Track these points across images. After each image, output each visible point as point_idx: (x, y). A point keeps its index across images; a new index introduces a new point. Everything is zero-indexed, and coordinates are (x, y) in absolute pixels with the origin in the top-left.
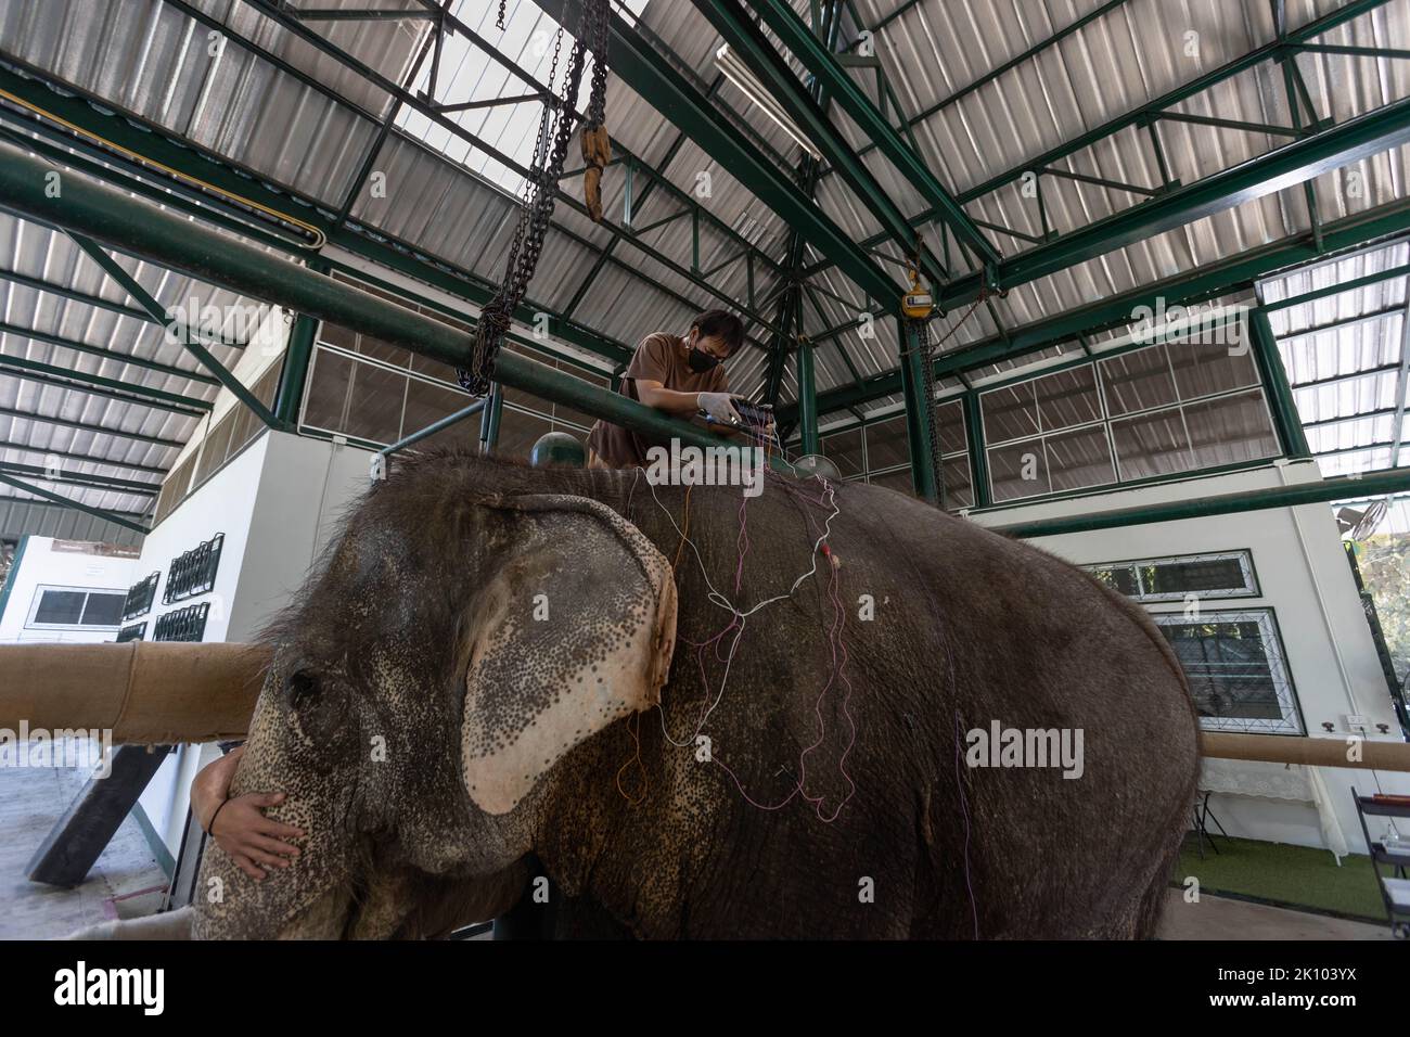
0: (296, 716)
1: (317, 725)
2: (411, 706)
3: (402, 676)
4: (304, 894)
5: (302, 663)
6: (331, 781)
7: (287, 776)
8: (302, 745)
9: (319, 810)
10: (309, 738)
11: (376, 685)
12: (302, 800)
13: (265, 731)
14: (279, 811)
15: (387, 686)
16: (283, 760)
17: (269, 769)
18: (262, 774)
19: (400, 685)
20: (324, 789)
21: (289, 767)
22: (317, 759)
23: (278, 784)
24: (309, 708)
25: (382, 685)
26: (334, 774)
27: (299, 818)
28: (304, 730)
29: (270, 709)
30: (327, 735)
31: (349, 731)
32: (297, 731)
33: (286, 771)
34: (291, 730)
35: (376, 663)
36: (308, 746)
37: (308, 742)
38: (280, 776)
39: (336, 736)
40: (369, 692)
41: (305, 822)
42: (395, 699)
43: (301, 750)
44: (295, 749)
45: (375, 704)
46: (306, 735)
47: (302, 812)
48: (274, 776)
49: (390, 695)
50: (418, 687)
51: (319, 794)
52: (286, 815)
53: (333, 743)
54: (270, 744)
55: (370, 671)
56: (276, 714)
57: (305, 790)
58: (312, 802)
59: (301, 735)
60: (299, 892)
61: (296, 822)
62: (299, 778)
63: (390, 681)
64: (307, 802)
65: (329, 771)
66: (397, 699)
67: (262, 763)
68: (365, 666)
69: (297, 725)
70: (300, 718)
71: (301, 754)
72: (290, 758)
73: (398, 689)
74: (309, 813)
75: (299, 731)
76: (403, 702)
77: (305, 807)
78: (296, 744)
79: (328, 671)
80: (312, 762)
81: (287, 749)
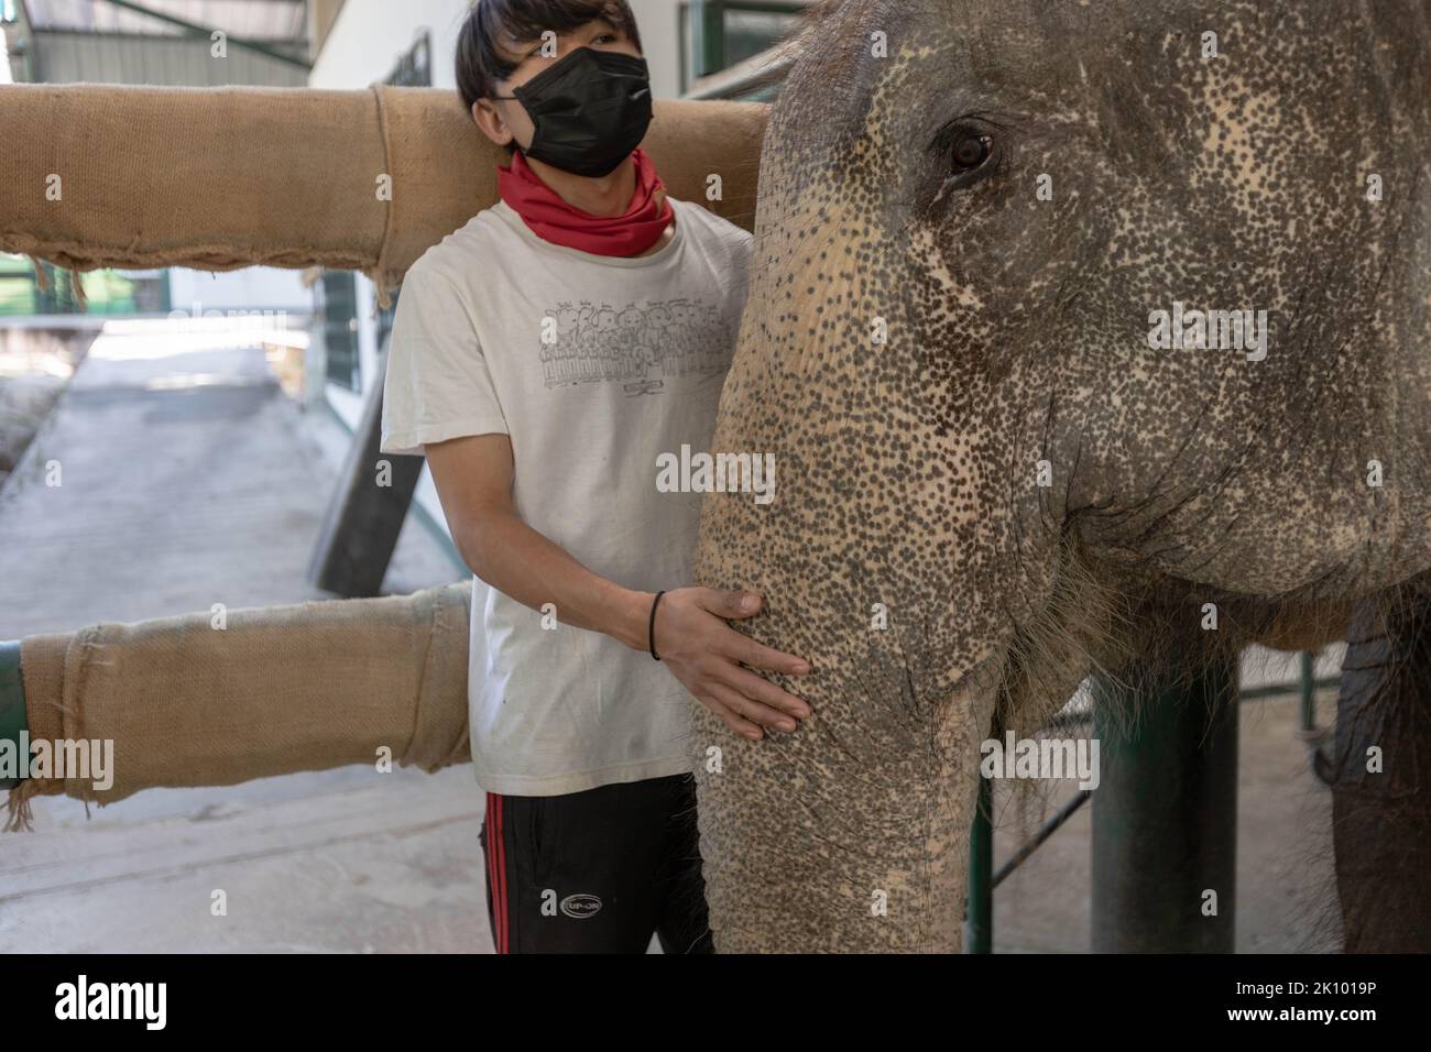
0: (928, 238)
1: (990, 258)
2: (1297, 197)
3: (1277, 117)
4: (971, 640)
5: (961, 99)
6: (1009, 393)
7: (916, 378)
8: (953, 304)
9: (991, 459)
10: (969, 288)
11: (1195, 146)
12: (951, 433)
13: (849, 277)
14: (904, 457)
15: (1227, 148)
16: (905, 341)
17: (870, 364)
18: (852, 376)
19: (1267, 142)
20: (995, 412)
21: (921, 358)
22: (988, 342)
23: (895, 396)
24: (965, 217)
25: (1212, 144)
26: (1014, 378)
27: (949, 474)
28: (956, 273)
29: (860, 225)
30: (1015, 282)
31: (1069, 277)
32: (936, 274)
33: (913, 366)
34: (919, 273)
35: (1198, 89)
36: (970, 308)
37: (968, 297)
38: (899, 378)
39: (1035, 284)
40: (1163, 170)
41: (963, 482)
42: (1251, 177)
43: (951, 317)
44: (934, 315)
45: (1182, 197)
46: (962, 282)
47: (956, 461)
48: (885, 378)
49: (1235, 170)
50: (1322, 146)
51: (987, 420)
52: (920, 465)
53: (1028, 302)
54: (868, 306)
55: (1177, 110)
56: (876, 236)
57: (958, 410)
58: (975, 439)
59: (947, 283)
60: (963, 636)
61: (943, 481)
62: (945, 384)
63: (1238, 131)
64: (963, 437)
65: (1006, 370)
66: (1255, 179)
67: (850, 349)
68: (1159, 97)
69: (933, 259)
70: (943, 242)
71: (950, 327)
72: (921, 338)
73: (1260, 154)
74: (969, 462)
75: (942, 275)
76: (1273, 187)
77: (961, 450)
78: (937, 304)
79: (1038, 116)
80: (977, 347)
81: (912, 316)
